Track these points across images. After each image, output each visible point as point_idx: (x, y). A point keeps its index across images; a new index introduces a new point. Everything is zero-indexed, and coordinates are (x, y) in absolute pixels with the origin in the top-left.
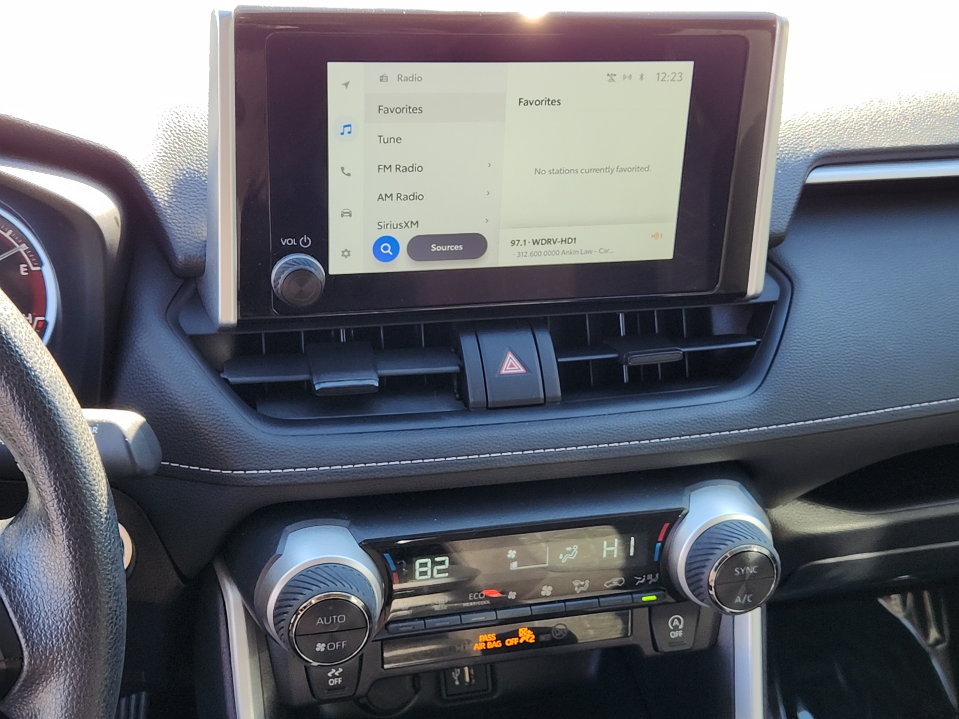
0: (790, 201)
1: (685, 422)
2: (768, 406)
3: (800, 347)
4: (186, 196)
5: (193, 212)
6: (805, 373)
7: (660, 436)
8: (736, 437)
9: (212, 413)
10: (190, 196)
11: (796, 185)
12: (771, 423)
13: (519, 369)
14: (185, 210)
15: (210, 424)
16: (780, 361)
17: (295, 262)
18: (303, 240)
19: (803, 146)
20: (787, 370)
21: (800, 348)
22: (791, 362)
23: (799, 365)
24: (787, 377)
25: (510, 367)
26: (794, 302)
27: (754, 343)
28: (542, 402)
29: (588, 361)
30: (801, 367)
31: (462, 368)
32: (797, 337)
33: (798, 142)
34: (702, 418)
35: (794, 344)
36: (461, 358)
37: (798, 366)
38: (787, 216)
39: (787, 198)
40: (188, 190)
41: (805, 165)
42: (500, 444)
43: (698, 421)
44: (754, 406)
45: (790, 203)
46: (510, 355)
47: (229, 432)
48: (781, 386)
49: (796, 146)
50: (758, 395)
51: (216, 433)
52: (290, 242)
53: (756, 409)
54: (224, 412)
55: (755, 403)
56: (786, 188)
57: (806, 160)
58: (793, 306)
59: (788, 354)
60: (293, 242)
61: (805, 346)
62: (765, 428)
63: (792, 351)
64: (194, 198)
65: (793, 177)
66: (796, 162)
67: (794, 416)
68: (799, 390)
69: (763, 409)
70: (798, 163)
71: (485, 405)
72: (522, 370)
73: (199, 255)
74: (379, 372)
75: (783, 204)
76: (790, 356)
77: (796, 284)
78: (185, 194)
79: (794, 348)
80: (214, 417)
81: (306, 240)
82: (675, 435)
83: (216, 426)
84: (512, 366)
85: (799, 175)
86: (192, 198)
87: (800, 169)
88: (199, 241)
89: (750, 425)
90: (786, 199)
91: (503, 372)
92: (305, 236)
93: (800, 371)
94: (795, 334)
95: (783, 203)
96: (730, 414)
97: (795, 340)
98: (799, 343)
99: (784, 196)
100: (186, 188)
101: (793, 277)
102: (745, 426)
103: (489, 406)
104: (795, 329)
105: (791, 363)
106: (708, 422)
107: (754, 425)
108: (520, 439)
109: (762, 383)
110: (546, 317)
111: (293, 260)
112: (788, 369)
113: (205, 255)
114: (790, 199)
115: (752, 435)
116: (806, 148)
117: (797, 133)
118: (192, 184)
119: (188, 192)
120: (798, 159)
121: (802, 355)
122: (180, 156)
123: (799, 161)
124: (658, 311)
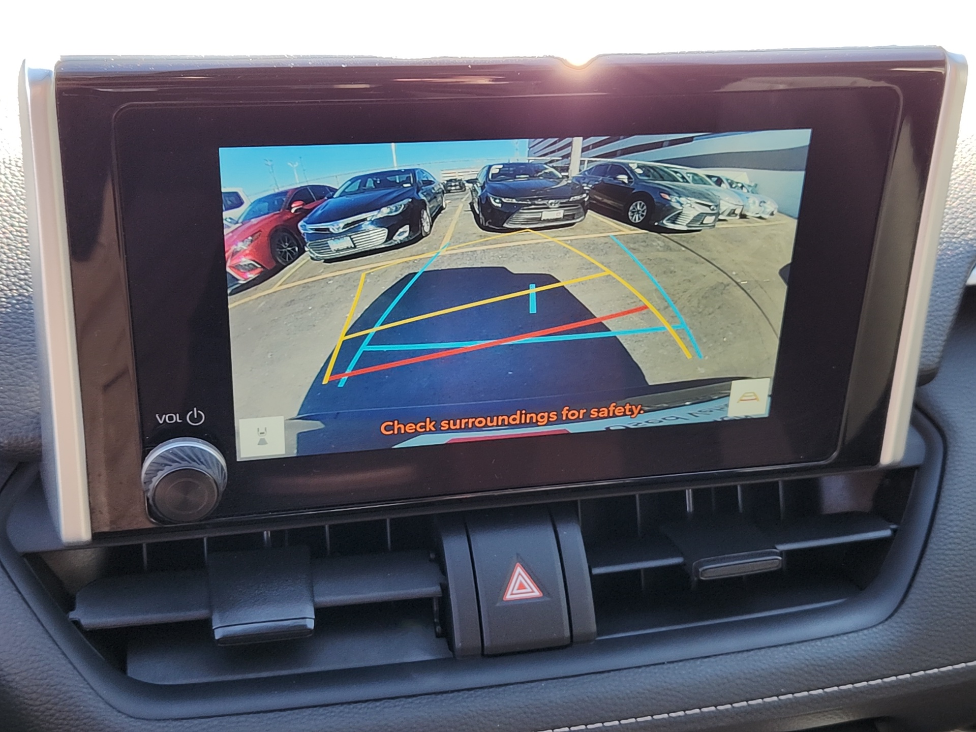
0: (945, 319)
1: (785, 673)
2: (911, 641)
3: (959, 544)
4: (15, 340)
5: (23, 366)
6: (967, 586)
7: (748, 696)
8: (862, 692)
9: (47, 692)
10: (21, 340)
11: (953, 292)
12: (917, 668)
13: (532, 591)
14: (11, 364)
15: (42, 709)
16: (929, 567)
17: (175, 455)
18: (193, 414)
19: (963, 231)
20: (940, 583)
21: (960, 547)
22: (947, 569)
23: (959, 574)
24: (940, 595)
25: (519, 589)
26: (948, 469)
27: (886, 533)
28: (568, 642)
29: (637, 572)
30: (961, 577)
31: (445, 589)
32: (955, 529)
33: (955, 224)
34: (812, 665)
35: (950, 540)
36: (444, 571)
37: (957, 576)
38: (940, 342)
39: (940, 313)
40: (18, 330)
41: (967, 260)
42: (500, 723)
43: (806, 669)
44: (890, 642)
45: (945, 322)
46: (519, 570)
47: (71, 722)
48: (931, 608)
49: (953, 231)
50: (896, 623)
51: (52, 723)
52: (171, 418)
53: (894, 646)
54: (64, 689)
55: (892, 637)
56: (939, 297)
57: (968, 252)
58: (948, 476)
59: (942, 557)
60: (176, 418)
61: (967, 542)
62: (908, 676)
63: (947, 552)
64: (27, 343)
65: (950, 280)
66: (954, 256)
67: (950, 656)
68: (959, 613)
69: (904, 646)
70: (956, 257)
71: (480, 652)
72: (537, 593)
73: (31, 435)
74: (317, 599)
75: (935, 324)
76: (944, 559)
77: (951, 440)
78: (13, 337)
79: (950, 546)
80: (49, 698)
81: (197, 416)
82: (770, 693)
83: (52, 712)
84: (521, 587)
85: (959, 277)
86: (23, 343)
87: (960, 267)
88: (32, 414)
89: (885, 673)
90: (940, 316)
91: (508, 597)
92: (195, 409)
93: (961, 583)
94: (951, 524)
95: (935, 321)
96: (854, 657)
97: (952, 534)
98: (958, 538)
99: (937, 311)
100: (16, 328)
101: (945, 429)
102: (877, 674)
103: (485, 653)
104: (951, 514)
105: (946, 572)
106: (822, 672)
107: (890, 672)
108: (532, 713)
109: (902, 602)
110: (576, 502)
111: (172, 452)
112: (942, 580)
113: (40, 437)
114: (945, 316)
115: (886, 688)
116: (968, 233)
117: (955, 210)
118: (26, 319)
119: (18, 334)
120: (957, 251)
121: (963, 557)
122: (7, 275)
123: (958, 254)
124: (742, 486)
